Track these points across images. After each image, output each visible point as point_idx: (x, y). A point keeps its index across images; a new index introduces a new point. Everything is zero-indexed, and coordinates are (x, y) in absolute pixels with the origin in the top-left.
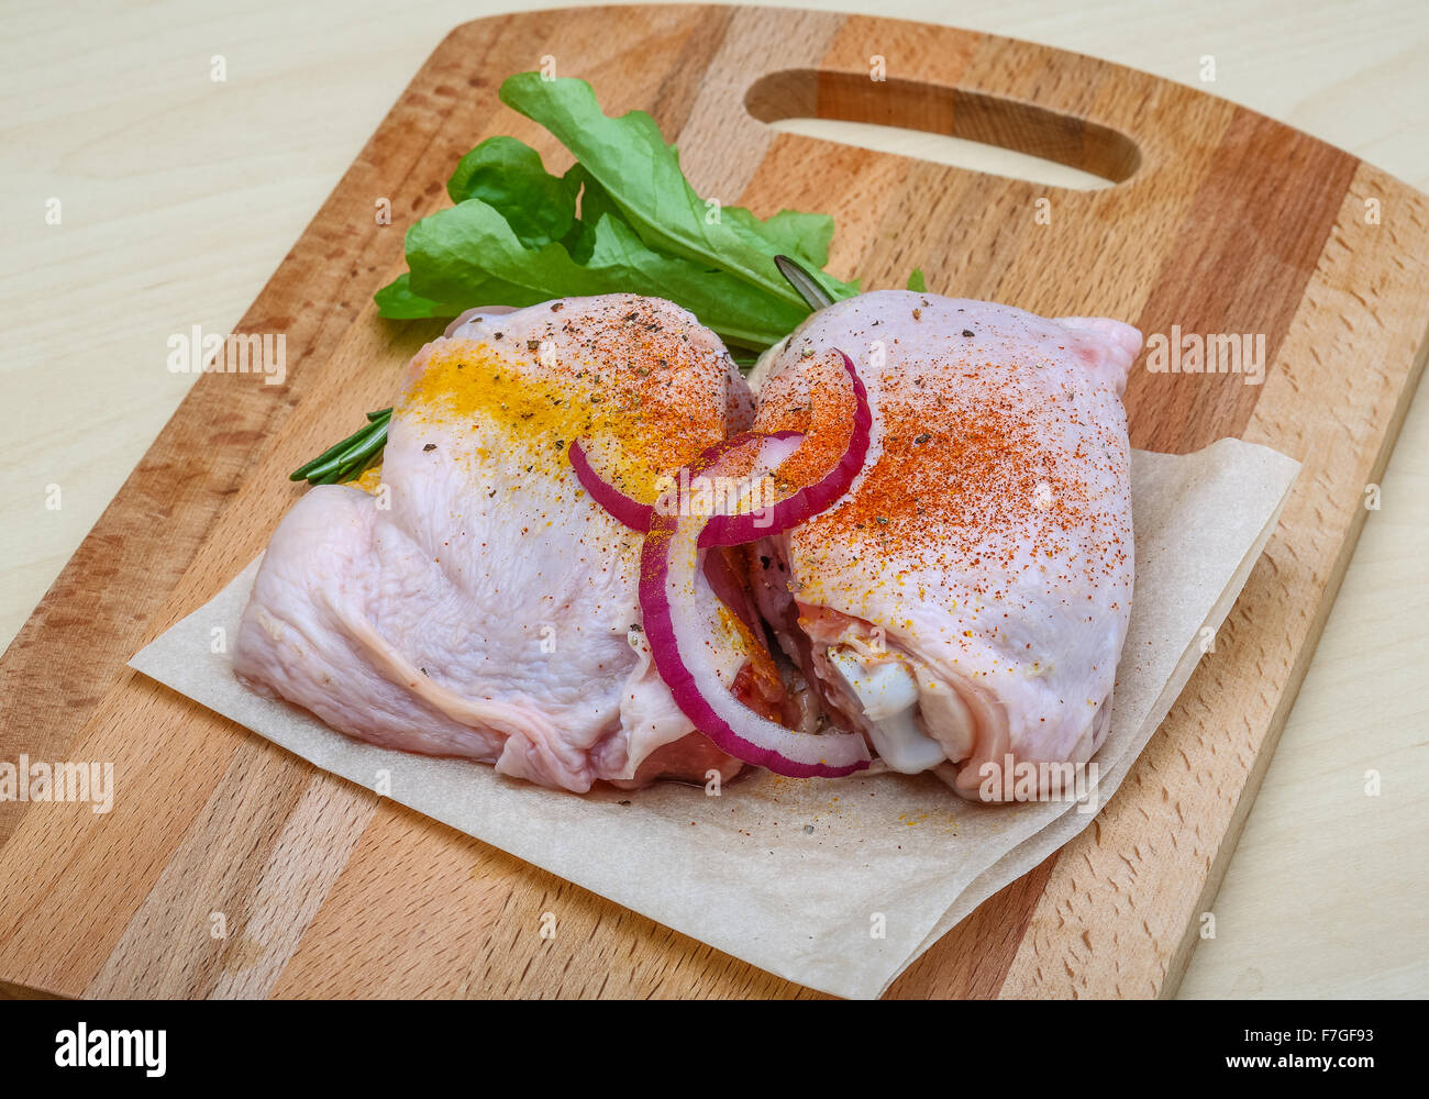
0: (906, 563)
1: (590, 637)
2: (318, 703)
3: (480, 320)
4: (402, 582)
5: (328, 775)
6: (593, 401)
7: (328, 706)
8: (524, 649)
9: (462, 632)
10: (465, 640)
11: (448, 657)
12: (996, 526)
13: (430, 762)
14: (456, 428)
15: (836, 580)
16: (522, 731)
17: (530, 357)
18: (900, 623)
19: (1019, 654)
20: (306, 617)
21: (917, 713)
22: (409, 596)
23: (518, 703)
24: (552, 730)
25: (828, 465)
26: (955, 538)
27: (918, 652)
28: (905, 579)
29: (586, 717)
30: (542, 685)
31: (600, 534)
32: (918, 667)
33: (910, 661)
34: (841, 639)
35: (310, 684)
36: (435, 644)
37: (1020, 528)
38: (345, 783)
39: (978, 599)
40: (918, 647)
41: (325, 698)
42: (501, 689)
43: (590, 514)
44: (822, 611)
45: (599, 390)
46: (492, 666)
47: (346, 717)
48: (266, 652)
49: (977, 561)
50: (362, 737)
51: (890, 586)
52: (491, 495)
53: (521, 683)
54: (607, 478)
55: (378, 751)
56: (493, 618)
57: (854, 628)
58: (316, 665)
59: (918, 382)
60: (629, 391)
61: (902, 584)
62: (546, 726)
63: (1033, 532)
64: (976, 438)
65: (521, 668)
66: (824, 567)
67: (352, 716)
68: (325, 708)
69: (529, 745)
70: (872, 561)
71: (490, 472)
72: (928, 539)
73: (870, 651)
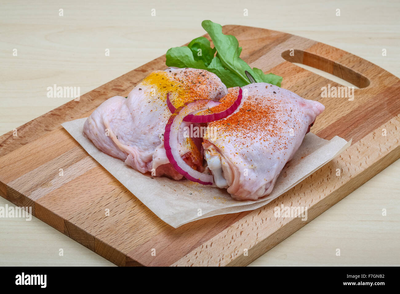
0: (229, 134)
1: (154, 136)
2: (94, 140)
4: (121, 117)
5: (91, 157)
6: (180, 87)
7: (96, 141)
8: (140, 136)
9: (129, 130)
10: (129, 132)
11: (124, 135)
12: (254, 131)
13: (112, 158)
14: (148, 86)
16: (132, 154)
18: (221, 146)
19: (249, 162)
20: (98, 120)
21: (222, 171)
22: (122, 120)
23: (134, 148)
24: (138, 155)
25: (223, 110)
26: (243, 131)
27: (223, 155)
28: (227, 137)
29: (146, 154)
30: (140, 145)
31: (166, 114)
32: (222, 158)
33: (221, 156)
34: (208, 148)
35: (93, 135)
36: (123, 132)
37: (260, 133)
38: (93, 159)
39: (242, 146)
40: (224, 153)
41: (95, 139)
42: (132, 145)
43: (166, 109)
44: (207, 141)
45: (182, 85)
46: (132, 139)
49: (245, 137)
50: (101, 150)
51: (223, 138)
52: (149, 102)
53: (137, 144)
54: (171, 101)
56: (137, 128)
57: (212, 146)
58: (96, 131)
59: (256, 99)
60: (188, 86)
61: (225, 138)
62: (137, 154)
63: (263, 134)
64: (261, 112)
65: (138, 140)
67: (99, 143)
69: (132, 157)
70: (221, 132)
71: (151, 98)
72: (236, 130)
73: (213, 152)
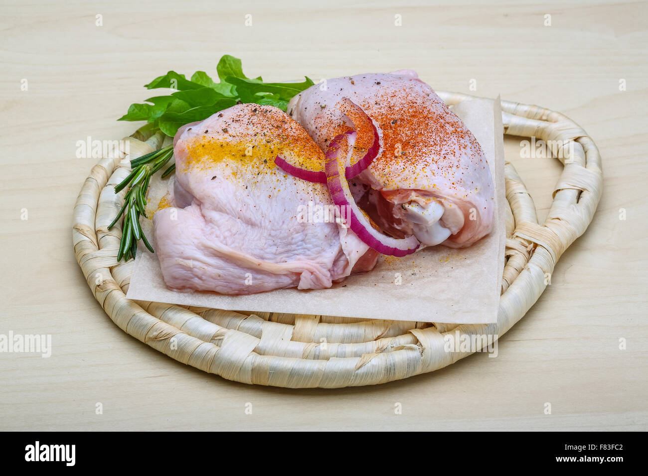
0: (422, 164)
1: (319, 226)
3: (190, 129)
4: (229, 230)
6: (268, 142)
7: (223, 286)
8: (292, 239)
9: (263, 241)
10: (266, 243)
11: (262, 252)
12: (443, 143)
13: (269, 294)
14: (219, 168)
15: (399, 178)
16: (307, 269)
17: (226, 135)
18: (432, 186)
19: (470, 187)
20: (199, 255)
21: (442, 219)
22: (234, 235)
23: (299, 260)
24: (318, 265)
26: (433, 152)
27: (441, 195)
28: (425, 170)
29: (329, 255)
30: (305, 250)
31: (304, 188)
32: (443, 200)
33: (439, 199)
34: (409, 199)
35: (212, 280)
36: (255, 249)
37: (450, 142)
39: (451, 170)
40: (441, 193)
41: (220, 283)
42: (288, 257)
43: (295, 182)
44: (397, 191)
45: (267, 138)
46: (280, 250)
47: (231, 288)
48: (189, 274)
49: (445, 157)
51: (422, 174)
52: (247, 188)
53: (296, 252)
54: (298, 166)
55: (246, 296)
56: (272, 232)
57: (413, 194)
58: (213, 271)
59: (376, 104)
60: (279, 135)
61: (425, 172)
62: (314, 264)
63: (455, 142)
64: (413, 116)
65: (294, 247)
66: (392, 175)
67: (233, 286)
68: (221, 287)
69: (310, 274)
70: (410, 168)
71: (241, 180)
72: (424, 154)
73: (422, 200)
